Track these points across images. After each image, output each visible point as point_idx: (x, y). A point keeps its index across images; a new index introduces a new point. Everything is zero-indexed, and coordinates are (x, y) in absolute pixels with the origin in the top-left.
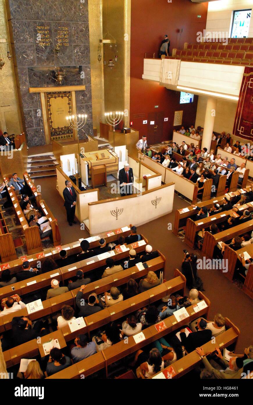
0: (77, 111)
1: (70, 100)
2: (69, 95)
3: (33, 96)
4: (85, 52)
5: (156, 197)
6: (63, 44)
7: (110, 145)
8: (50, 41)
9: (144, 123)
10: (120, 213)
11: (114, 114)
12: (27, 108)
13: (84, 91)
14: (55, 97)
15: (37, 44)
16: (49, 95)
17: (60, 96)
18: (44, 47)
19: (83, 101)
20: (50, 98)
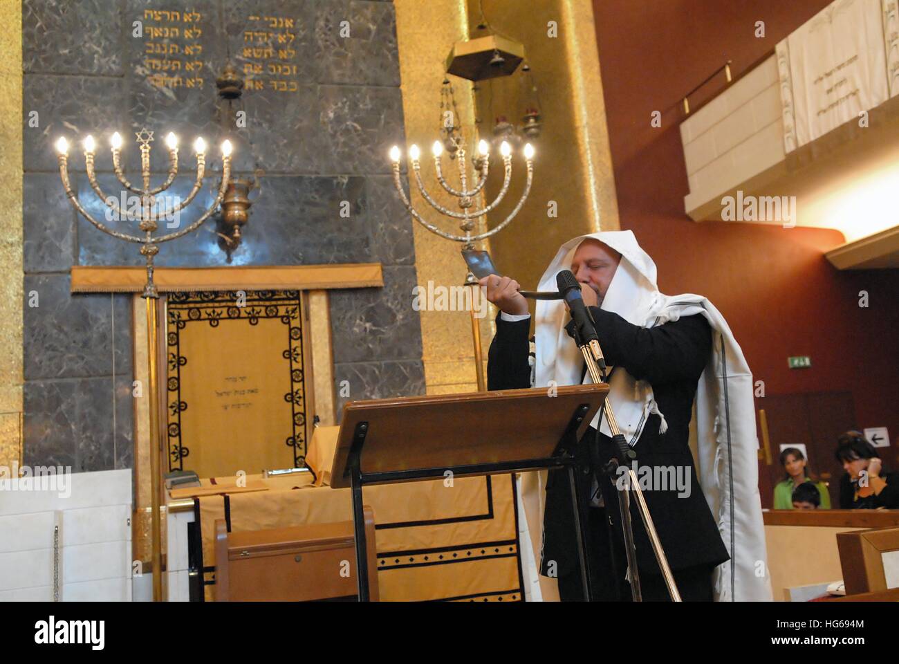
1: (297, 334)
2: (294, 311)
3: (92, 312)
4: (379, 120)
6: (267, 81)
8: (205, 69)
13: (375, 290)
14: (214, 320)
15: (137, 80)
16: (178, 307)
17: (243, 314)
18: (170, 94)
19: (371, 346)
20: (180, 324)
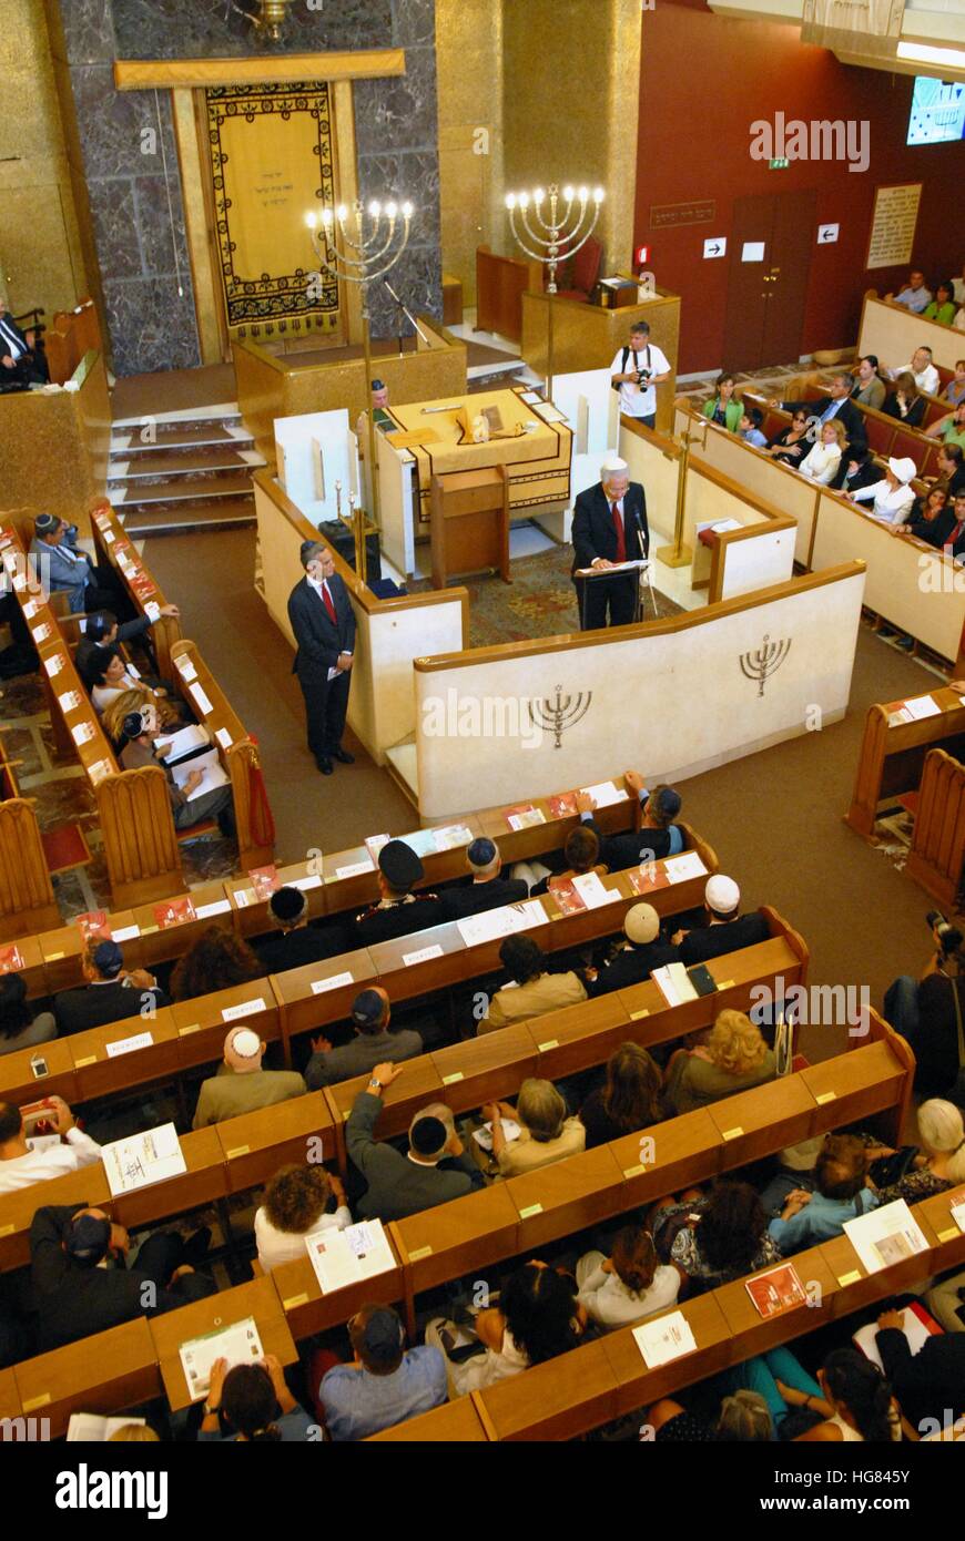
0: (362, 188)
1: (325, 128)
2: (322, 103)
3: (136, 107)
5: (766, 638)
7: (528, 371)
9: (708, 254)
10: (574, 717)
11: (554, 199)
12: (105, 174)
13: (397, 79)
14: (250, 115)
16: (220, 103)
17: (276, 108)
19: (391, 136)
20: (220, 120)
